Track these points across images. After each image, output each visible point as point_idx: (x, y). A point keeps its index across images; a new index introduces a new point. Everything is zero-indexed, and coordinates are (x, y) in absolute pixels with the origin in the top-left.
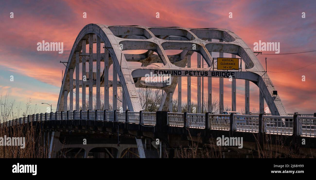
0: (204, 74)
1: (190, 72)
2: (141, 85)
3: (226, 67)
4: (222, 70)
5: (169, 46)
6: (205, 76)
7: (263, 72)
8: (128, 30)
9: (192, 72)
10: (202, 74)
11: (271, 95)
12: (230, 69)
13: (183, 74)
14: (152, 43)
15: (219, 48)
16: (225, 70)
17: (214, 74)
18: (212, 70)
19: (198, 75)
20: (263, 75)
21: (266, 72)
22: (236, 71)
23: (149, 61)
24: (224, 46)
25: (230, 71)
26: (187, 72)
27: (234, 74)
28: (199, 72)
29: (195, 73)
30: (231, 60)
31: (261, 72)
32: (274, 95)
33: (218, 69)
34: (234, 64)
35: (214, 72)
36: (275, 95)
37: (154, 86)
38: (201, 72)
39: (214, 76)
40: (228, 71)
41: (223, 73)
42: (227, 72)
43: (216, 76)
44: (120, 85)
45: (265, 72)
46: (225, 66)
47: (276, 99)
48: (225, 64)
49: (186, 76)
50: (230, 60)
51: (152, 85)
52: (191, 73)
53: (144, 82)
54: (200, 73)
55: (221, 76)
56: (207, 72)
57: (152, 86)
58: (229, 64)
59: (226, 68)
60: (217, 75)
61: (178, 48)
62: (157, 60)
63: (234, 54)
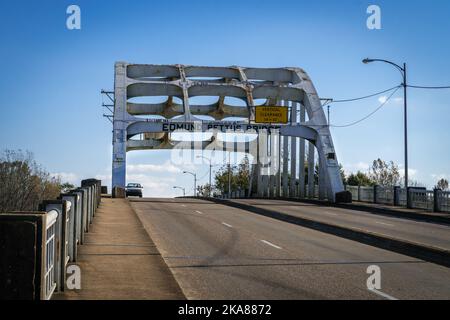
3: (268, 119)
4: (263, 124)
7: (323, 126)
8: (158, 70)
12: (275, 122)
14: (177, 86)
18: (248, 123)
22: (283, 124)
27: (280, 129)
30: (276, 109)
31: (320, 127)
33: (256, 122)
34: (279, 115)
36: (331, 159)
46: (266, 117)
47: (331, 165)
48: (267, 114)
59: (270, 121)
63: (295, 101)
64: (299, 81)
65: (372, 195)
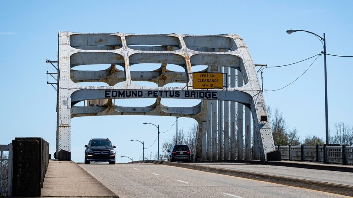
0: (175, 95)
1: (154, 92)
2: (162, 113)
3: (205, 85)
4: (200, 89)
5: (143, 59)
6: (176, 97)
7: (257, 91)
8: (100, 39)
9: (157, 92)
10: (172, 94)
11: (259, 122)
12: (211, 87)
13: (146, 94)
14: (119, 54)
15: (212, 60)
16: (204, 89)
17: (189, 94)
18: (186, 89)
19: (165, 96)
20: (256, 95)
21: (262, 91)
22: (219, 90)
23: (164, 81)
24: (218, 57)
25: (210, 90)
26: (151, 93)
27: (216, 94)
28: (168, 92)
29: (162, 93)
30: (213, 75)
31: (254, 91)
32: (263, 122)
33: (193, 88)
34: (216, 81)
35: (189, 92)
36: (265, 122)
37: (180, 113)
38: (170, 92)
39: (188, 98)
40: (209, 90)
41: (200, 92)
42: (207, 91)
43: (191, 96)
44: (133, 112)
45: (260, 90)
46: (203, 83)
47: (264, 127)
48: (204, 81)
49: (149, 97)
50: (211, 76)
51: (178, 112)
52: (156, 94)
53: (167, 108)
54: (168, 94)
55: (197, 97)
56: (179, 92)
57: (178, 114)
58: (209, 81)
59: (206, 87)
60: (193, 96)
61: (156, 60)
62: (174, 79)
63: (233, 68)
64: (236, 48)
65: (300, 153)
